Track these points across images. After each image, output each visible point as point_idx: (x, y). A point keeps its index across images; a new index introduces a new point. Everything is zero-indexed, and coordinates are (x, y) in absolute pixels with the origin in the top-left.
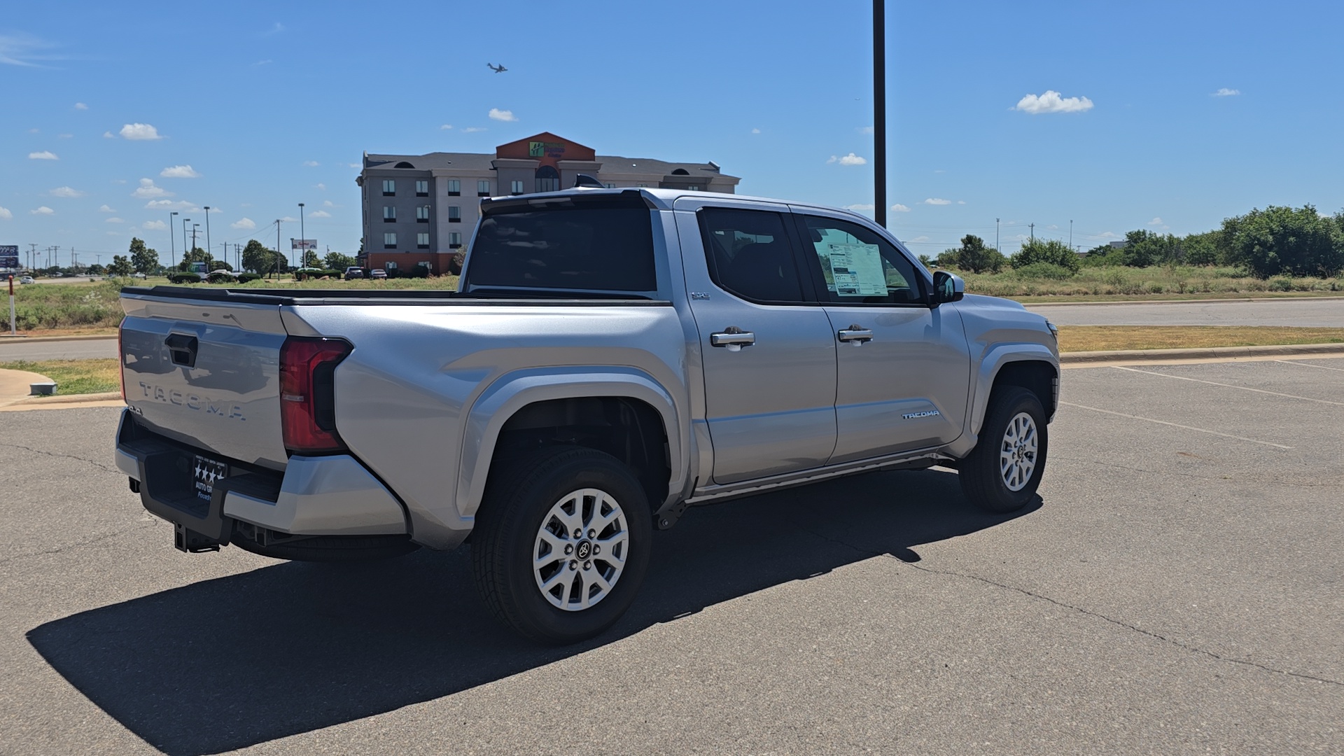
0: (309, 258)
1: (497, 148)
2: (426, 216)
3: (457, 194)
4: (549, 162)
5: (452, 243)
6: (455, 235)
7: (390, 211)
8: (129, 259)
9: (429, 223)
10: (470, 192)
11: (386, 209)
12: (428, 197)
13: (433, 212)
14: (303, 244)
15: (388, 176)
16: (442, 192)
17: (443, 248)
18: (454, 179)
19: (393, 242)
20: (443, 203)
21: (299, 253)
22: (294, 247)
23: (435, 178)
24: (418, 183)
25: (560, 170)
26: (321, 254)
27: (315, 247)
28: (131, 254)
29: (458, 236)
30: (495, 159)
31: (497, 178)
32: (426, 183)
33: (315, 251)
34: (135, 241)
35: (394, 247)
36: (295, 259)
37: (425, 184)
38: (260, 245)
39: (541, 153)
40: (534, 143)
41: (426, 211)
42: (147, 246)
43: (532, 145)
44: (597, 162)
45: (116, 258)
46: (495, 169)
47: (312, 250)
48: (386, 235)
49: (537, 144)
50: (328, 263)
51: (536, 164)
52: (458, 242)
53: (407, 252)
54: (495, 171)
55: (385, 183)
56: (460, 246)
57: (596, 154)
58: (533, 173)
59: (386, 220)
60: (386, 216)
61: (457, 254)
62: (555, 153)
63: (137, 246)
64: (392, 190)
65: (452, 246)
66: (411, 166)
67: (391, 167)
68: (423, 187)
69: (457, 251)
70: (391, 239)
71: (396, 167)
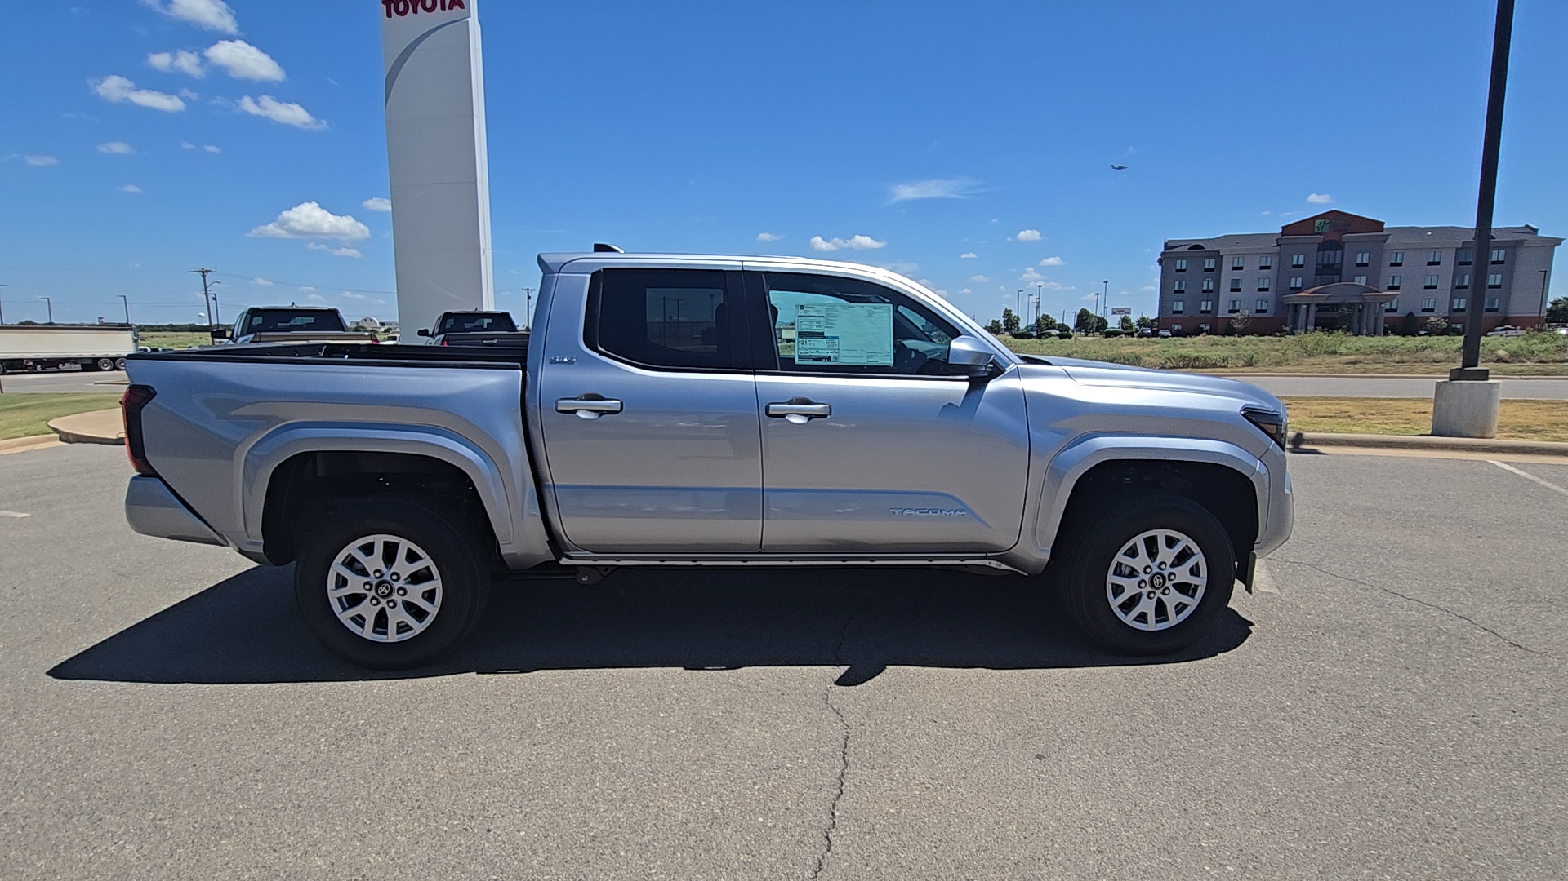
0: (1125, 320)
1: (1283, 228)
2: (1211, 288)
3: (1241, 268)
4: (1334, 236)
5: (1231, 308)
6: (1234, 302)
7: (1180, 285)
8: (1001, 322)
9: (1212, 294)
10: (1251, 266)
11: (1177, 283)
12: (1215, 272)
13: (1217, 284)
14: (1120, 311)
15: (1181, 256)
16: (1227, 267)
17: (1223, 313)
18: (1238, 256)
19: (1180, 309)
20: (1227, 276)
21: (1118, 317)
22: (1114, 313)
23: (1222, 256)
24: (1207, 261)
25: (1344, 243)
26: (1134, 318)
27: (1129, 313)
28: (1003, 319)
29: (1237, 302)
30: (1280, 236)
31: (1279, 253)
32: (1214, 260)
33: (1130, 316)
34: (1006, 310)
35: (1180, 312)
36: (1113, 323)
37: (1213, 262)
38: (1088, 312)
39: (1326, 229)
40: (1320, 221)
41: (1211, 284)
42: (1014, 314)
43: (1317, 222)
44: (1385, 233)
45: (993, 321)
46: (1278, 245)
47: (1127, 315)
48: (1175, 303)
49: (1323, 221)
50: (1138, 325)
51: (1320, 239)
52: (1237, 308)
53: (1191, 317)
54: (1278, 248)
55: (1179, 262)
56: (1238, 311)
57: (1385, 226)
58: (1316, 247)
59: (1176, 292)
60: (1177, 288)
61: (1234, 318)
62: (1340, 228)
63: (1007, 314)
64: (1184, 267)
65: (1230, 312)
66: (1202, 247)
67: (1185, 249)
68: (1211, 264)
69: (1234, 315)
70: (1180, 306)
71: (1190, 248)
